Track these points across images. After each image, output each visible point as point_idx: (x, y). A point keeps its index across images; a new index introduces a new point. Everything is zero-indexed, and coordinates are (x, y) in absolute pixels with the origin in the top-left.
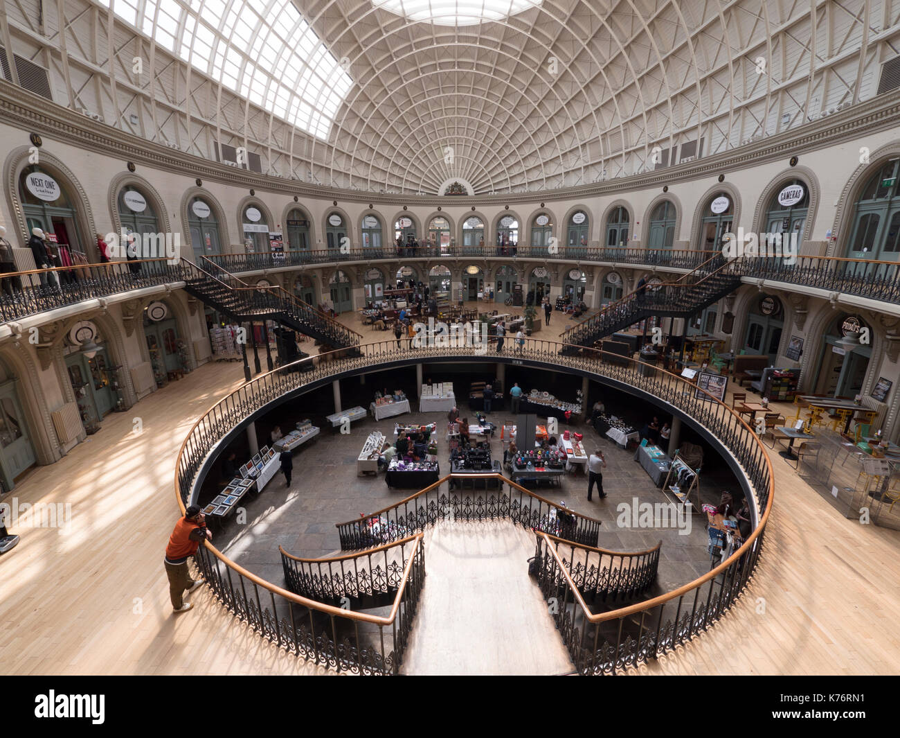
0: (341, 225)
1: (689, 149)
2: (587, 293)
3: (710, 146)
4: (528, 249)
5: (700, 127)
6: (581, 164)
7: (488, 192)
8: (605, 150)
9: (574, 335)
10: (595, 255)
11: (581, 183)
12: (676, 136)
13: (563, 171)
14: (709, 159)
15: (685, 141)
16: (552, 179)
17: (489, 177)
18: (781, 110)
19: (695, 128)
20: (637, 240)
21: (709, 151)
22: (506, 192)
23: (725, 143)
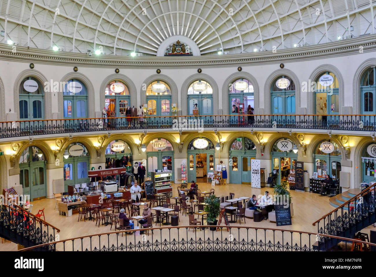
0: (38, 92)
2: (344, 169)
4: (267, 117)
9: (332, 223)
10: (350, 123)
11: (326, 40)
13: (303, 28)
16: (293, 36)
22: (238, 51)
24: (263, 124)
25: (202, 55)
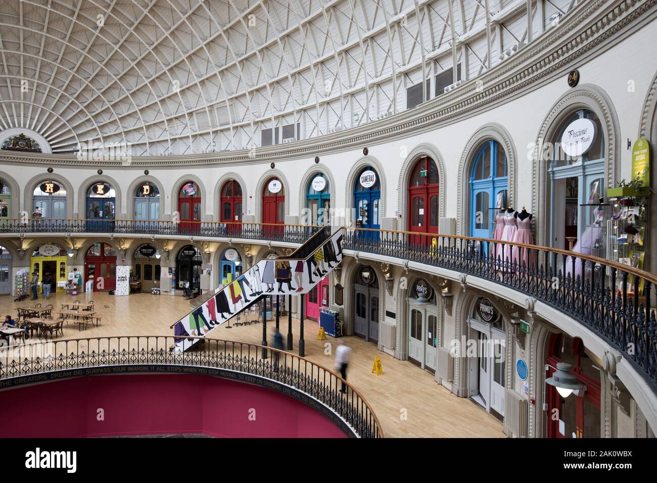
1: (289, 131)
3: (305, 131)
4: (129, 223)
5: (295, 113)
6: (188, 132)
7: (72, 152)
8: (213, 121)
11: (190, 152)
12: (277, 118)
13: (169, 137)
14: (305, 142)
15: (285, 124)
17: (74, 134)
18: (352, 110)
19: (291, 114)
20: (251, 214)
21: (305, 135)
23: (316, 130)
24: (124, 230)
25: (53, 153)
